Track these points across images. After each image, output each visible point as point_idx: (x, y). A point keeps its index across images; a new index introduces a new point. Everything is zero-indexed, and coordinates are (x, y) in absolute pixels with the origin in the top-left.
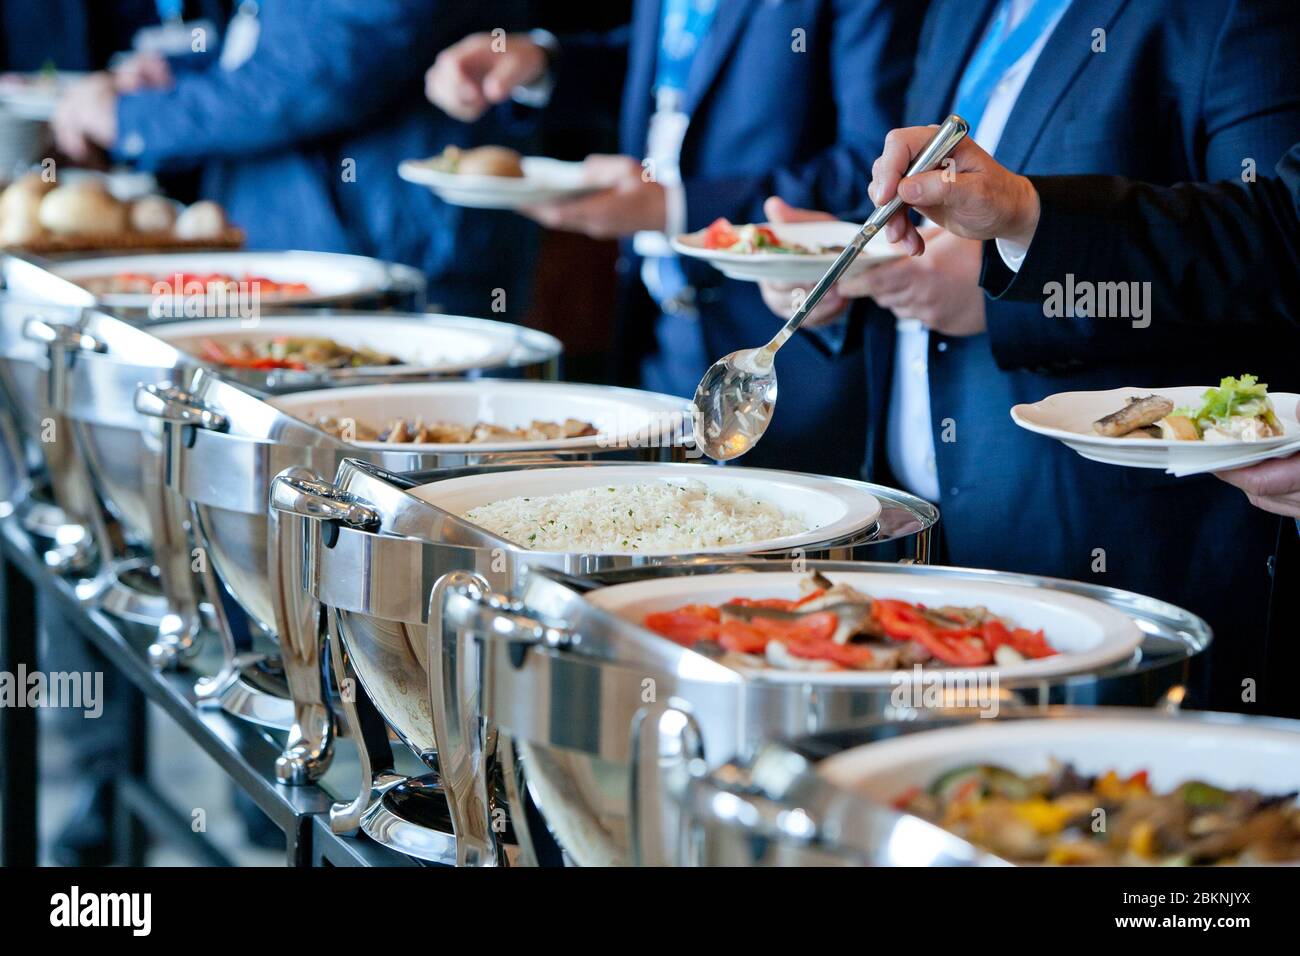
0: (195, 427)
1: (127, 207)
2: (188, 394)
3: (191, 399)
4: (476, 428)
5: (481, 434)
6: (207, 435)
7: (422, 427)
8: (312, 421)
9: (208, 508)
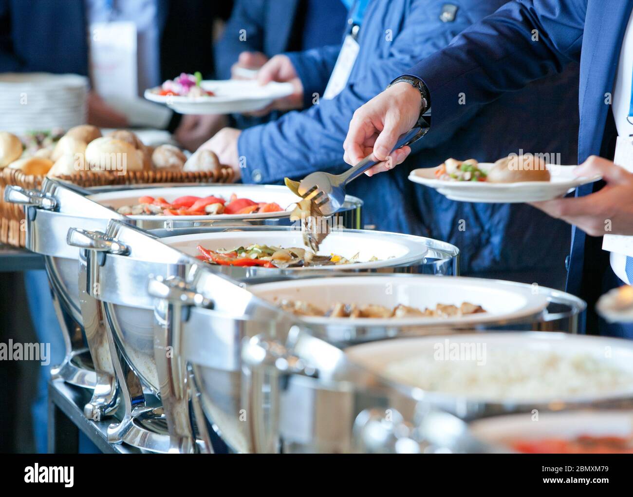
0: (190, 306)
1: (150, 151)
2: (186, 283)
3: (187, 287)
4: (396, 309)
5: (399, 313)
6: (199, 312)
7: (356, 308)
8: (277, 302)
9: (199, 367)
